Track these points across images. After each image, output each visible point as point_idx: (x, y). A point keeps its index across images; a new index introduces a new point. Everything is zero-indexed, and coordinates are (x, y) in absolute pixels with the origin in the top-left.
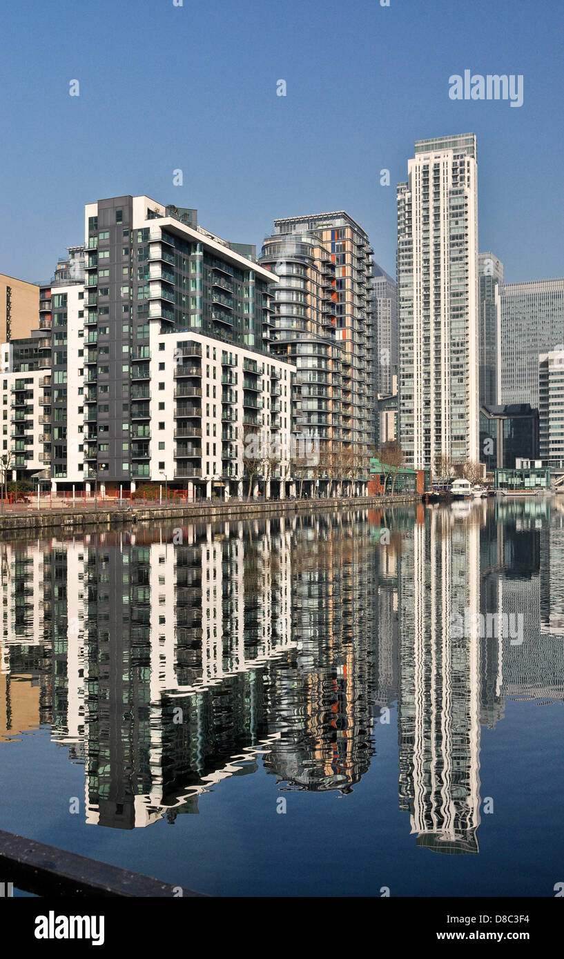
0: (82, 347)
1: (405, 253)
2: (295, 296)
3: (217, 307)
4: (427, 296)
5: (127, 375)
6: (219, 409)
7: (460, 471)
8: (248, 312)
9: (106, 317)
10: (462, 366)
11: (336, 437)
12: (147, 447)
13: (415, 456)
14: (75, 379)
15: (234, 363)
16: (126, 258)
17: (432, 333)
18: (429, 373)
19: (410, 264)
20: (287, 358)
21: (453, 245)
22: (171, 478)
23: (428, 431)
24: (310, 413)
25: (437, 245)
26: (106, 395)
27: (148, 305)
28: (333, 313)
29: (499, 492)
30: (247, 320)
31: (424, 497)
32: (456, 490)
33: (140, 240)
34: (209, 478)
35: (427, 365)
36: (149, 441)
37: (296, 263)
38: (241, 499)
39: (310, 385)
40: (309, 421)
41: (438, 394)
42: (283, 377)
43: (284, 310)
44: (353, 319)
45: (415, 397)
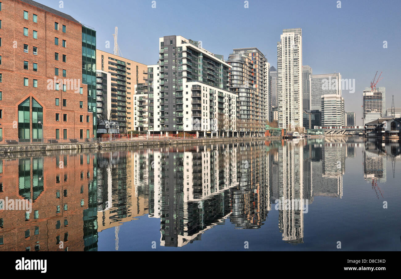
0: (159, 86)
1: (280, 63)
2: (239, 73)
3: (209, 75)
4: (286, 76)
5: (174, 96)
6: (209, 108)
7: (297, 129)
8: (221, 77)
9: (167, 76)
10: (297, 98)
11: (253, 118)
12: (182, 120)
13: (283, 125)
14: (156, 96)
15: (214, 93)
16: (174, 56)
17: (288, 88)
18: (287, 100)
19: (281, 66)
20: (236, 93)
21: (294, 61)
22: (190, 130)
23: (287, 117)
24: (244, 110)
25: (290, 61)
26: (167, 102)
27: (182, 72)
28: (252, 79)
29: (308, 136)
30: (221, 79)
31: (283, 137)
32: (294, 135)
33: (179, 51)
34: (205, 130)
35: (287, 97)
36: (182, 118)
37: (239, 63)
38: (217, 137)
39: (244, 101)
40: (244, 113)
41: (290, 106)
42: (233, 98)
43: (235, 77)
44: (259, 81)
45: (283, 107)
